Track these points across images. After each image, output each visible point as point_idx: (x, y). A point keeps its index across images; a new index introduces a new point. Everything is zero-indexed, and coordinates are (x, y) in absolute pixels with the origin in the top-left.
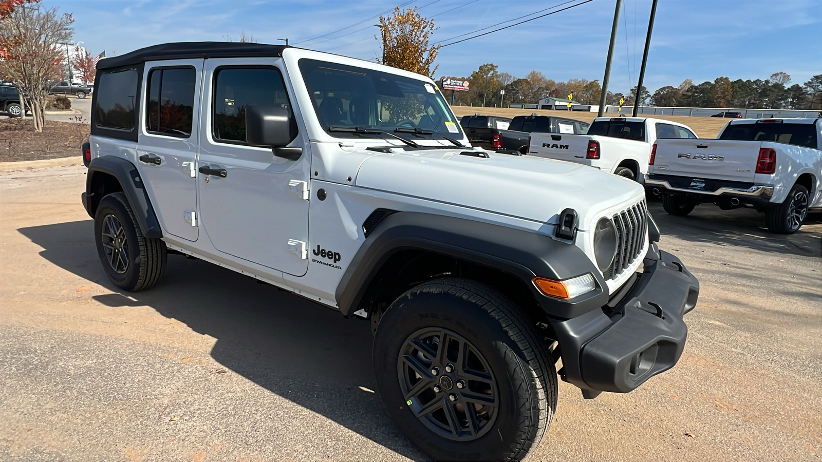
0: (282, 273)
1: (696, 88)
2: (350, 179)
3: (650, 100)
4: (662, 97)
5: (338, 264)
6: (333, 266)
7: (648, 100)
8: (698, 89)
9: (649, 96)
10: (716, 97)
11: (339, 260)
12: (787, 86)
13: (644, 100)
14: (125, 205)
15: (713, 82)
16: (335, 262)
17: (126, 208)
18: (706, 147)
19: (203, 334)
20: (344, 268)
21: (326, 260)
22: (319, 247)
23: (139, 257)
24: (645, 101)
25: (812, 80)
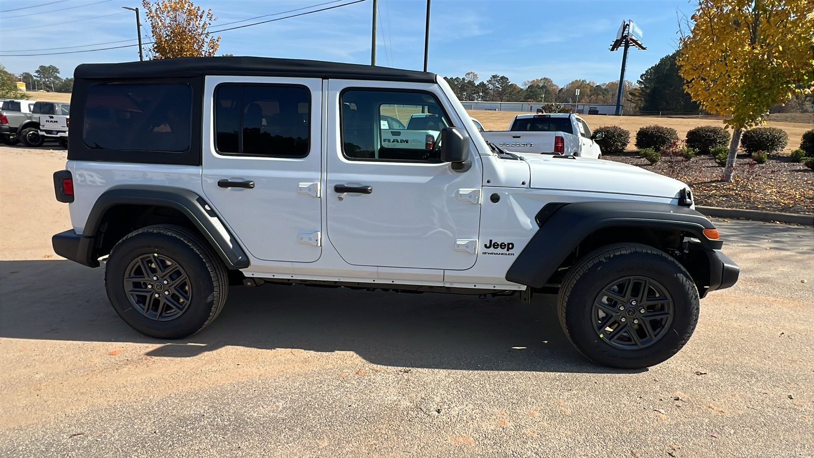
0: (443, 270)
2: (523, 183)
5: (511, 251)
6: (506, 254)
11: (512, 248)
12: (477, 83)
14: (182, 239)
16: (508, 250)
17: (186, 242)
18: (519, 137)
19: (333, 351)
20: (517, 254)
21: (499, 250)
22: (491, 241)
23: (212, 294)
25: (491, 78)
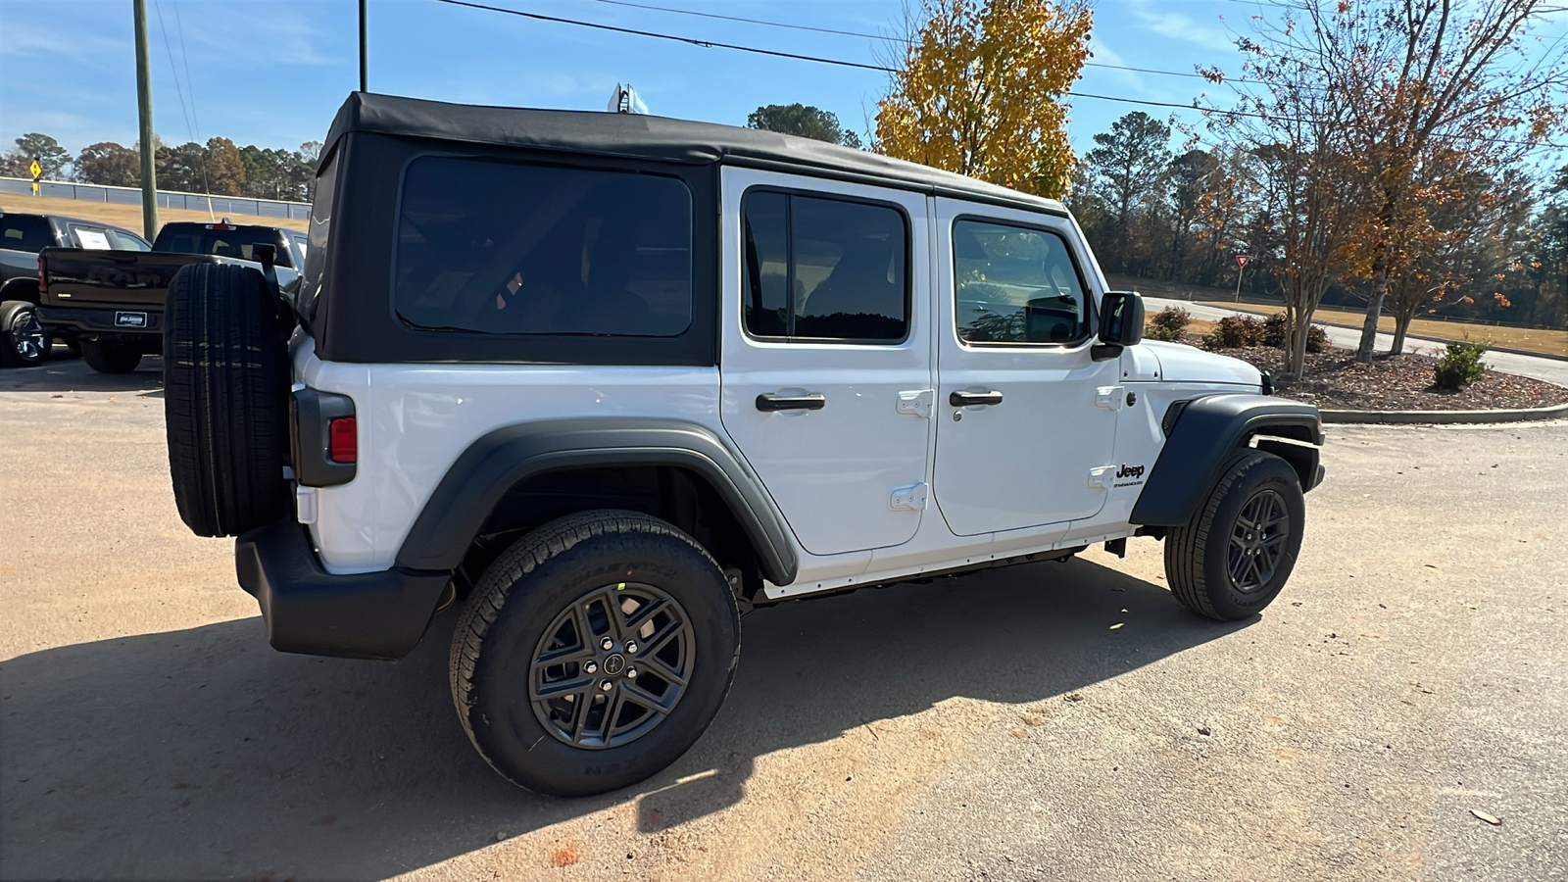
0: (1069, 523)
1: (173, 153)
2: (1156, 375)
3: (75, 170)
4: (101, 164)
5: (1140, 478)
6: (1136, 484)
7: (67, 169)
8: (178, 155)
9: (67, 159)
10: (218, 175)
11: (1142, 473)
13: (57, 168)
15: (204, 145)
16: (1137, 477)
21: (1130, 479)
22: (1123, 466)
24: (61, 169)
